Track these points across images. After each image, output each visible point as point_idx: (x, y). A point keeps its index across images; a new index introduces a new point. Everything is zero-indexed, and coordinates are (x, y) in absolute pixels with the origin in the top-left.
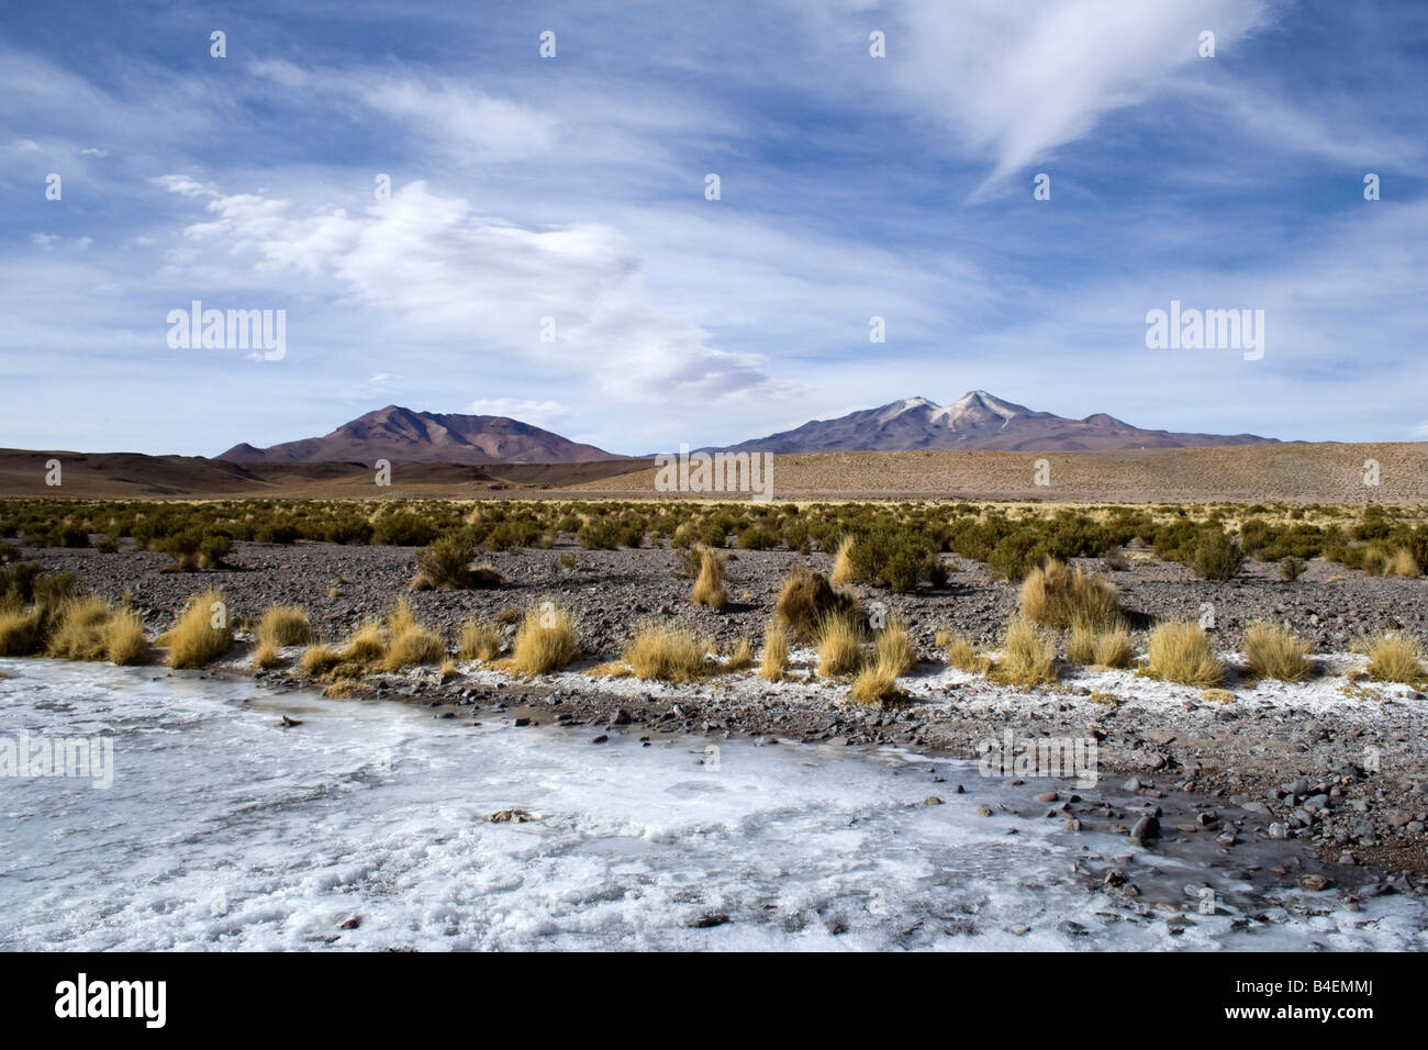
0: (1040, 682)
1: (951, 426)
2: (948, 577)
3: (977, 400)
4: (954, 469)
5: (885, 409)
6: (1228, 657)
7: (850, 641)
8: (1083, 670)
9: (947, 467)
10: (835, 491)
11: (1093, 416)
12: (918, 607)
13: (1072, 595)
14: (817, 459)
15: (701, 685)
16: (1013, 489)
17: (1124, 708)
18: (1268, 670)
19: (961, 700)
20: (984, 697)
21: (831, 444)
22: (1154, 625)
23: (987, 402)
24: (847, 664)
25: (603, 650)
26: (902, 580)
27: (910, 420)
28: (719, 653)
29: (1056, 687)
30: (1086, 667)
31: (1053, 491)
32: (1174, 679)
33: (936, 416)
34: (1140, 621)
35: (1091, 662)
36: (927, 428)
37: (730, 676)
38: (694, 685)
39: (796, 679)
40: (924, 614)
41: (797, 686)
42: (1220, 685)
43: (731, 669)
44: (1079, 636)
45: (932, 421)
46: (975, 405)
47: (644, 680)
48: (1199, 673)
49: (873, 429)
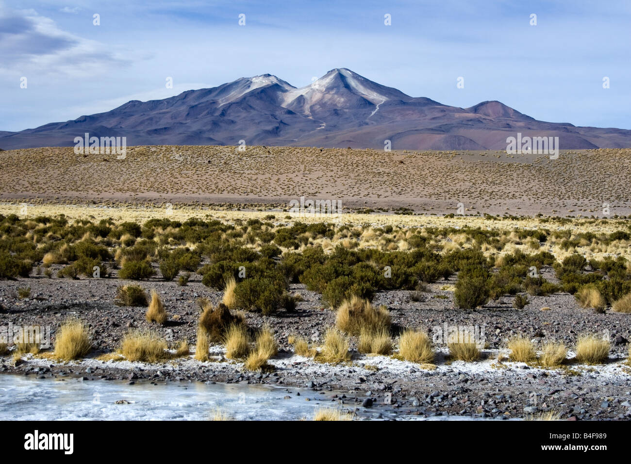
0: (341, 361)
1: (307, 112)
2: (296, 306)
3: (341, 80)
4: (310, 170)
5: (225, 88)
6: (443, 350)
7: (243, 340)
8: (365, 356)
9: (302, 167)
10: (164, 195)
11: (482, 104)
12: (278, 323)
13: (364, 317)
14: (142, 154)
15: (164, 363)
16: (379, 196)
17: (380, 372)
18: (458, 356)
19: (300, 369)
20: (312, 367)
21: (156, 131)
22: (402, 333)
23: (353, 83)
24: (241, 352)
25: (101, 347)
26: (268, 308)
27: (256, 103)
28: (169, 348)
29: (350, 363)
30: (367, 355)
31: (427, 200)
32: (410, 360)
33: (289, 99)
34: (395, 330)
35: (370, 352)
36: (277, 113)
37: (179, 360)
38: (161, 363)
39: (215, 360)
40: (282, 327)
41: (215, 364)
42: (432, 362)
43: (179, 355)
44: (364, 338)
45: (284, 105)
46: (338, 87)
47: (132, 362)
48: (421, 357)
49: (211, 113)
